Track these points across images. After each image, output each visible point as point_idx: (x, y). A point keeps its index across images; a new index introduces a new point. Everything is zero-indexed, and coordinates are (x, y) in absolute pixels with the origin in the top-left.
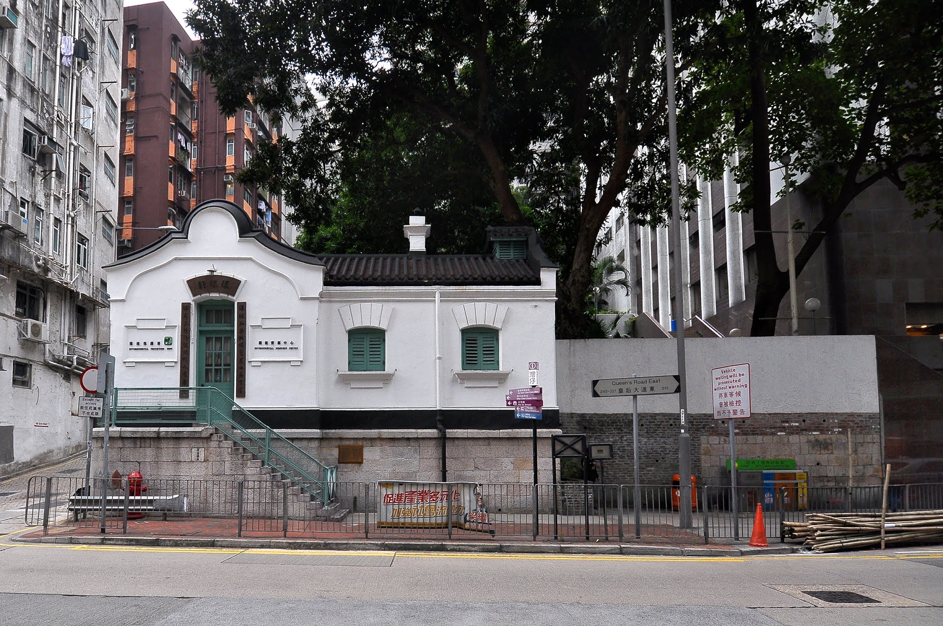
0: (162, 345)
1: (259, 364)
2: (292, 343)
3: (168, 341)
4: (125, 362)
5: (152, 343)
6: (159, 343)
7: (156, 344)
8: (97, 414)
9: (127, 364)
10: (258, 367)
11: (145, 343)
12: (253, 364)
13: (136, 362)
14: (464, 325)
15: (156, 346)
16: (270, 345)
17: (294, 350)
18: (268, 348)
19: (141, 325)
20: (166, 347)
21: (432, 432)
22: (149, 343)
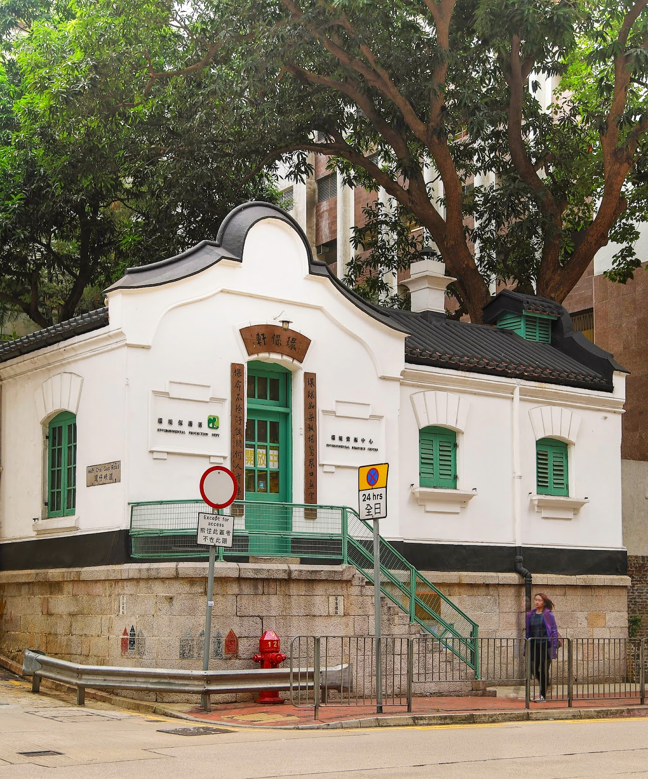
0: (205, 429)
1: (333, 469)
2: (371, 442)
3: (213, 422)
4: (152, 452)
5: (190, 424)
6: (200, 425)
7: (195, 425)
8: (225, 541)
9: (156, 455)
10: (331, 475)
11: (180, 423)
12: (326, 469)
13: (168, 453)
14: (541, 435)
15: (195, 428)
16: (344, 443)
17: (372, 452)
18: (342, 447)
19: (176, 392)
20: (211, 432)
21: (512, 577)
22: (186, 423)
